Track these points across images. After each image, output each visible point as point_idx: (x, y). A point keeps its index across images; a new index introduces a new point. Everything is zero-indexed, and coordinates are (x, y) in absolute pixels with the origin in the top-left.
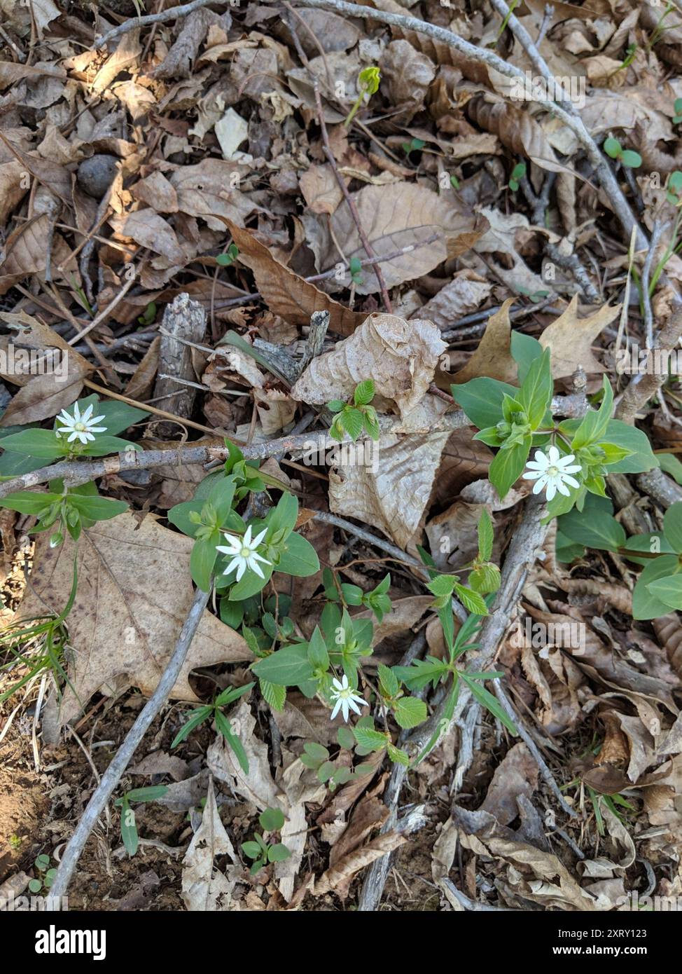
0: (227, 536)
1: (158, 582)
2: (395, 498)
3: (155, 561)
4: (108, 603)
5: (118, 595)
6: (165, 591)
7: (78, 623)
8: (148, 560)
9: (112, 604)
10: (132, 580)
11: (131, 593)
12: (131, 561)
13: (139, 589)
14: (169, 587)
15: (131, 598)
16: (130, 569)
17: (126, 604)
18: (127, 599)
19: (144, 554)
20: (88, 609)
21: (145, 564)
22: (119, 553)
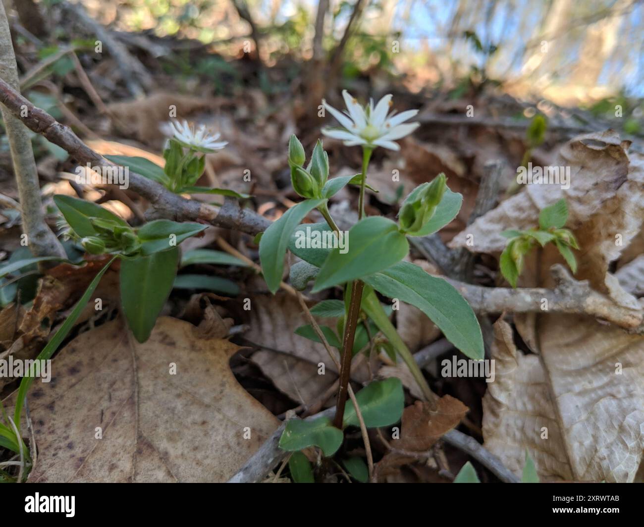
0: (347, 98)
1: (196, 449)
2: (590, 431)
3: (204, 423)
4: (110, 450)
5: (131, 442)
6: (198, 463)
7: (52, 465)
8: (196, 417)
9: (114, 454)
10: (161, 430)
11: (150, 446)
12: (173, 410)
13: (163, 445)
14: (207, 461)
15: (146, 452)
16: (166, 417)
17: (134, 457)
18: (139, 452)
19: (194, 408)
20: (78, 451)
21: (189, 420)
22: (163, 395)
